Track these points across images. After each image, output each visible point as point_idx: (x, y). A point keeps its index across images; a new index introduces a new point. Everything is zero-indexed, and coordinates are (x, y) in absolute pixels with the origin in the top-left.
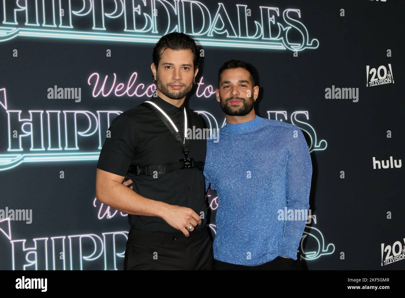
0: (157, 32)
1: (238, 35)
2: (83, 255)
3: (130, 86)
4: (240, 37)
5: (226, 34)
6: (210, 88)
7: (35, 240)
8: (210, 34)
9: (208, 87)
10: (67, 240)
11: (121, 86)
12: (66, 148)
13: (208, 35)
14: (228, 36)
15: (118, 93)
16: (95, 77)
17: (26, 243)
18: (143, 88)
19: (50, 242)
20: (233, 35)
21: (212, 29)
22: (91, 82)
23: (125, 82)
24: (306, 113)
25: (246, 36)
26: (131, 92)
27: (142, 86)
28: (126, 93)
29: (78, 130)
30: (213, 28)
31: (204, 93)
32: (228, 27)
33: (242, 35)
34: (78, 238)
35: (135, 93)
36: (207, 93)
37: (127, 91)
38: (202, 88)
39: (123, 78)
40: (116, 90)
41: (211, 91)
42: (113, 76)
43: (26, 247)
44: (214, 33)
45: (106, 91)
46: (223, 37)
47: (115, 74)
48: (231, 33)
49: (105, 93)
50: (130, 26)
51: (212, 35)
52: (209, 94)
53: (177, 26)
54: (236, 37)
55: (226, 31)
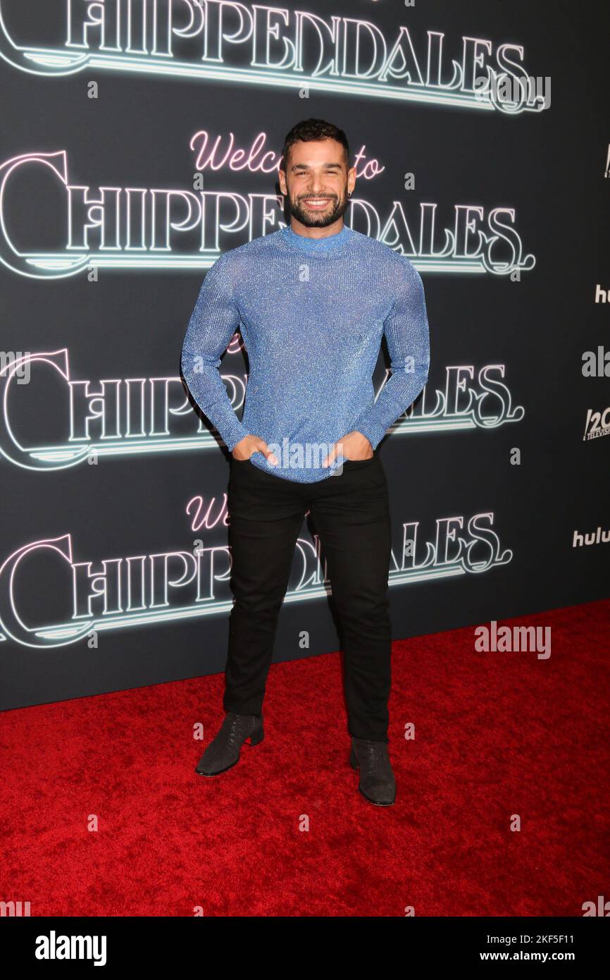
0: (301, 69)
1: (425, 80)
2: (170, 406)
3: (253, 154)
4: (427, 85)
5: (407, 78)
6: (375, 164)
7: (102, 382)
8: (383, 77)
9: (371, 163)
10: (148, 384)
11: (240, 154)
12: (152, 248)
13: (380, 79)
14: (410, 82)
15: (236, 165)
16: (202, 138)
17: (90, 387)
18: (272, 159)
19: (123, 386)
20: (418, 81)
21: (386, 70)
22: (195, 145)
23: (247, 147)
24: (512, 212)
25: (436, 83)
26: (254, 164)
27: (271, 156)
28: (247, 167)
29: (172, 221)
30: (388, 67)
31: (364, 172)
32: (411, 67)
33: (431, 83)
34: (164, 382)
35: (261, 166)
36: (369, 173)
37: (248, 162)
38: (363, 162)
39: (244, 142)
40: (233, 160)
41: (374, 168)
42: (230, 138)
43: (90, 392)
44: (389, 76)
45: (216, 162)
46: (402, 83)
47: (232, 135)
48: (415, 78)
49: (215, 164)
50: (261, 58)
51: (386, 80)
52: (371, 173)
53: (333, 60)
54: (422, 84)
55: (408, 74)
